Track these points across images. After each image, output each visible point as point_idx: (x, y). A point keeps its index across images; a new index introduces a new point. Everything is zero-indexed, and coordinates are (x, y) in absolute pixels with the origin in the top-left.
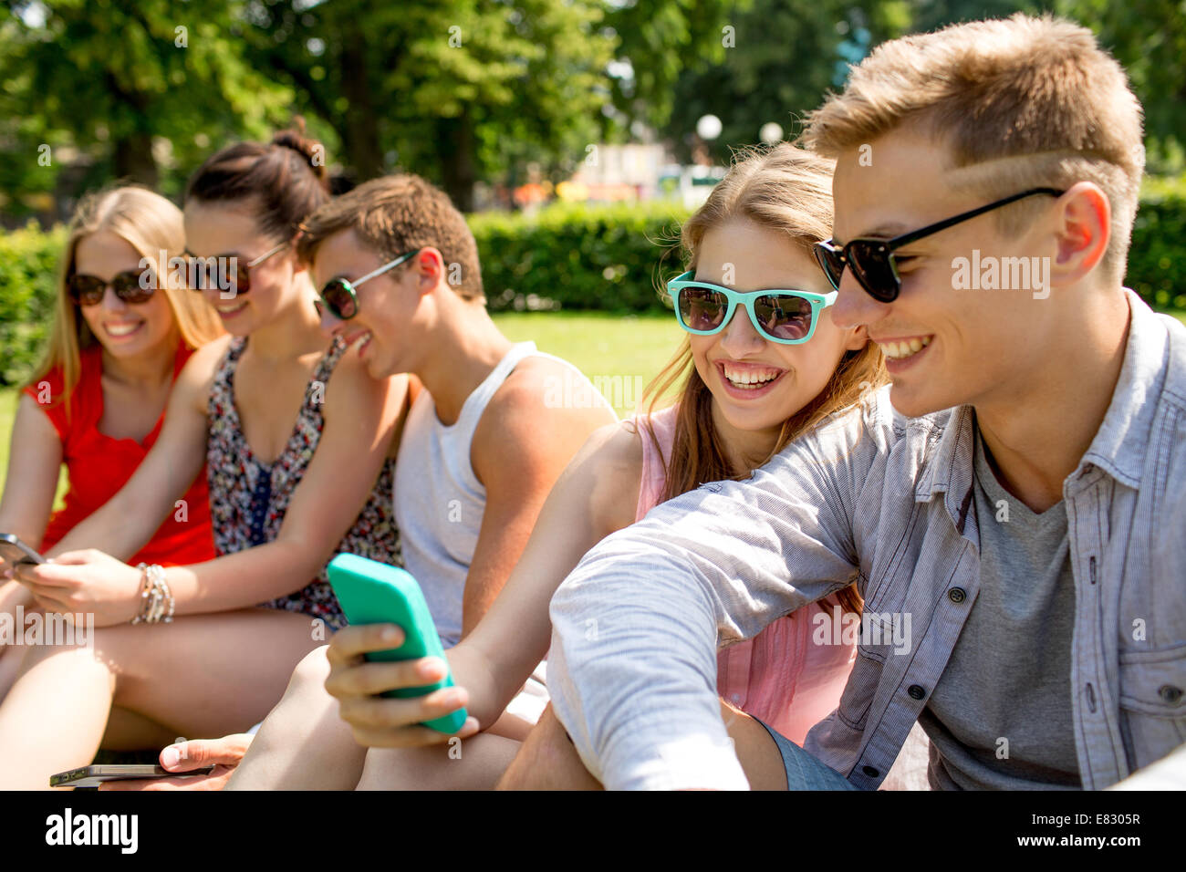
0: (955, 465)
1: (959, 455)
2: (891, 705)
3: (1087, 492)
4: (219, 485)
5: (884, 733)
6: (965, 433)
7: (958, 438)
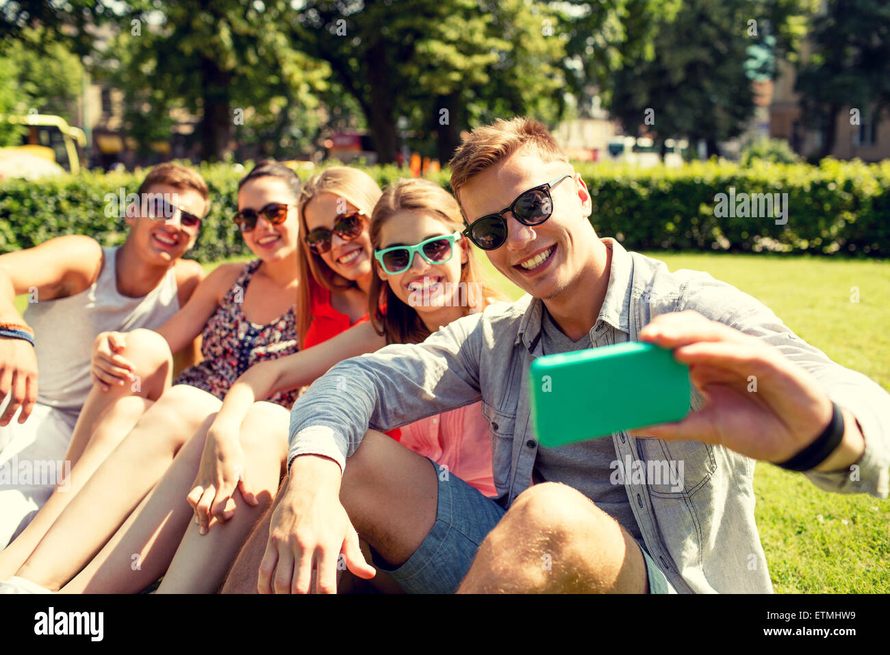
0: (530, 321)
1: (533, 316)
2: (521, 457)
3: (602, 339)
4: (216, 335)
5: (520, 474)
6: (537, 306)
7: (533, 309)
